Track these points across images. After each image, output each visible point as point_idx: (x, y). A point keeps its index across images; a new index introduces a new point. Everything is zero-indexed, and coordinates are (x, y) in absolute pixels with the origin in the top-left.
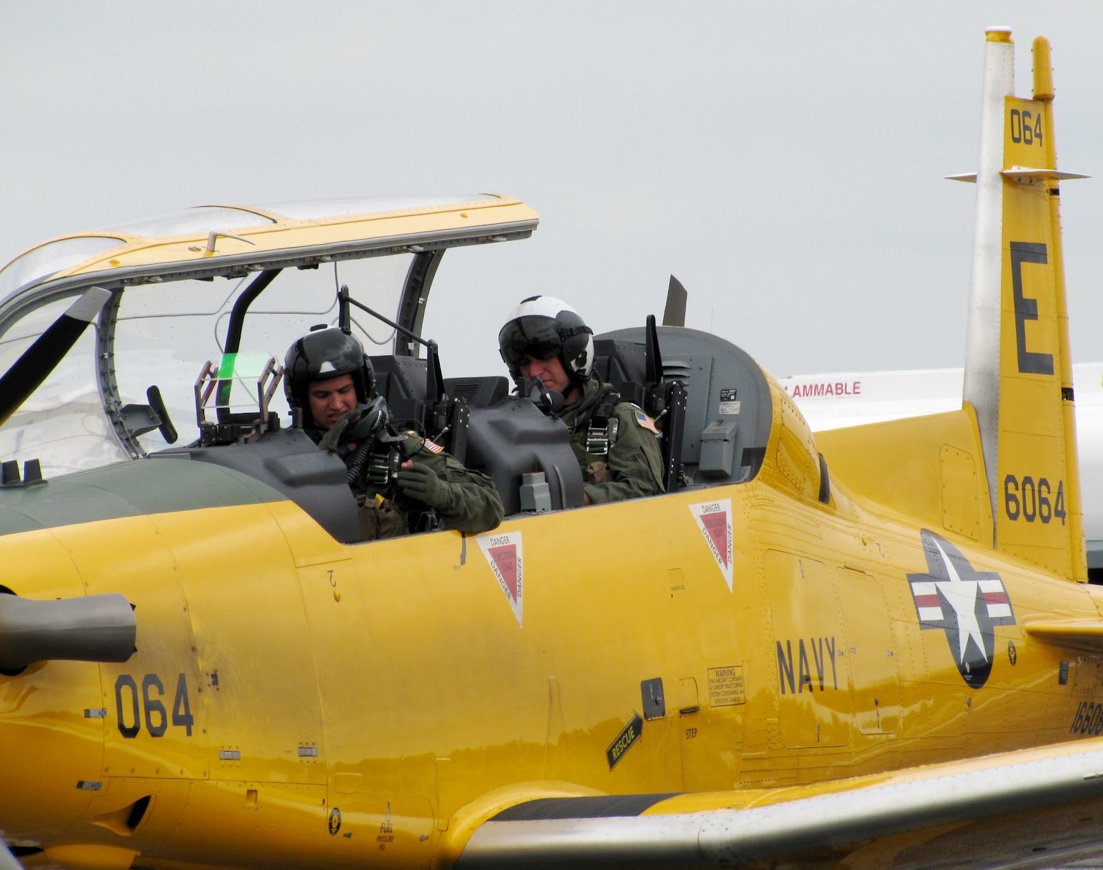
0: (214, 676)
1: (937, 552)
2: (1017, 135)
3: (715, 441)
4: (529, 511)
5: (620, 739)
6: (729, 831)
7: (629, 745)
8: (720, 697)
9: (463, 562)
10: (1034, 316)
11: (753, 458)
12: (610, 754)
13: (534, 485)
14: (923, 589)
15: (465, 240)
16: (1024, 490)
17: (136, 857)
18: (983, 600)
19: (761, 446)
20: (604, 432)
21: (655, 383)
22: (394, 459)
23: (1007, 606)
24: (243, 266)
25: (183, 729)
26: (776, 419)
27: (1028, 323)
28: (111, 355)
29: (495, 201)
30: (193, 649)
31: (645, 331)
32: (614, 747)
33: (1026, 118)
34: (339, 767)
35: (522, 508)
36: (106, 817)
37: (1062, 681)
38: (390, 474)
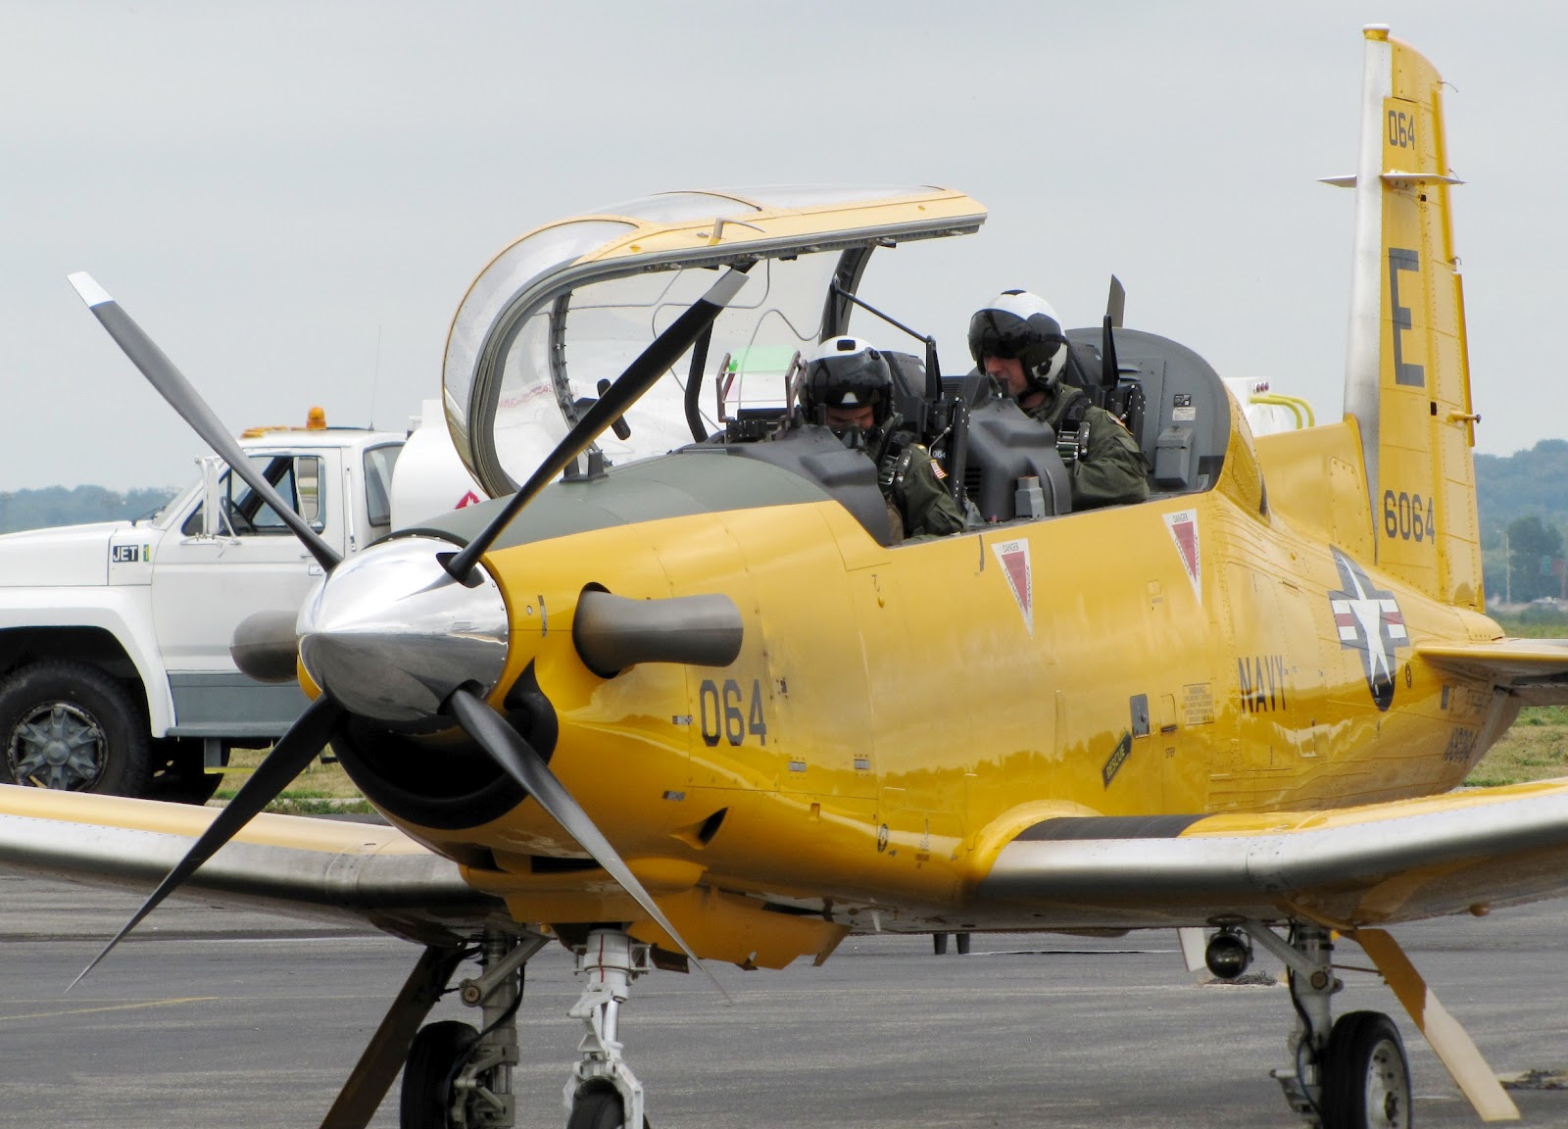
0: (783, 683)
1: (1345, 569)
2: (1393, 138)
3: (1171, 448)
4: (1025, 517)
5: (1113, 757)
6: (1279, 856)
7: (1120, 763)
8: (1193, 716)
9: (982, 569)
10: (1408, 326)
11: (1211, 466)
12: (1105, 772)
13: (1031, 490)
14: (1341, 607)
15: (926, 233)
16: (1400, 506)
17: (704, 872)
18: (1386, 619)
19: (1220, 454)
20: (1075, 436)
21: (1112, 387)
22: (903, 461)
23: (1402, 626)
24: (745, 254)
25: (758, 737)
26: (1234, 428)
27: (1403, 332)
28: (563, 346)
29: (941, 195)
30: (765, 654)
31: (1102, 333)
32: (1108, 765)
33: (1402, 120)
34: (891, 779)
35: (1018, 513)
36: (681, 831)
37: (1444, 706)
38: (896, 476)
